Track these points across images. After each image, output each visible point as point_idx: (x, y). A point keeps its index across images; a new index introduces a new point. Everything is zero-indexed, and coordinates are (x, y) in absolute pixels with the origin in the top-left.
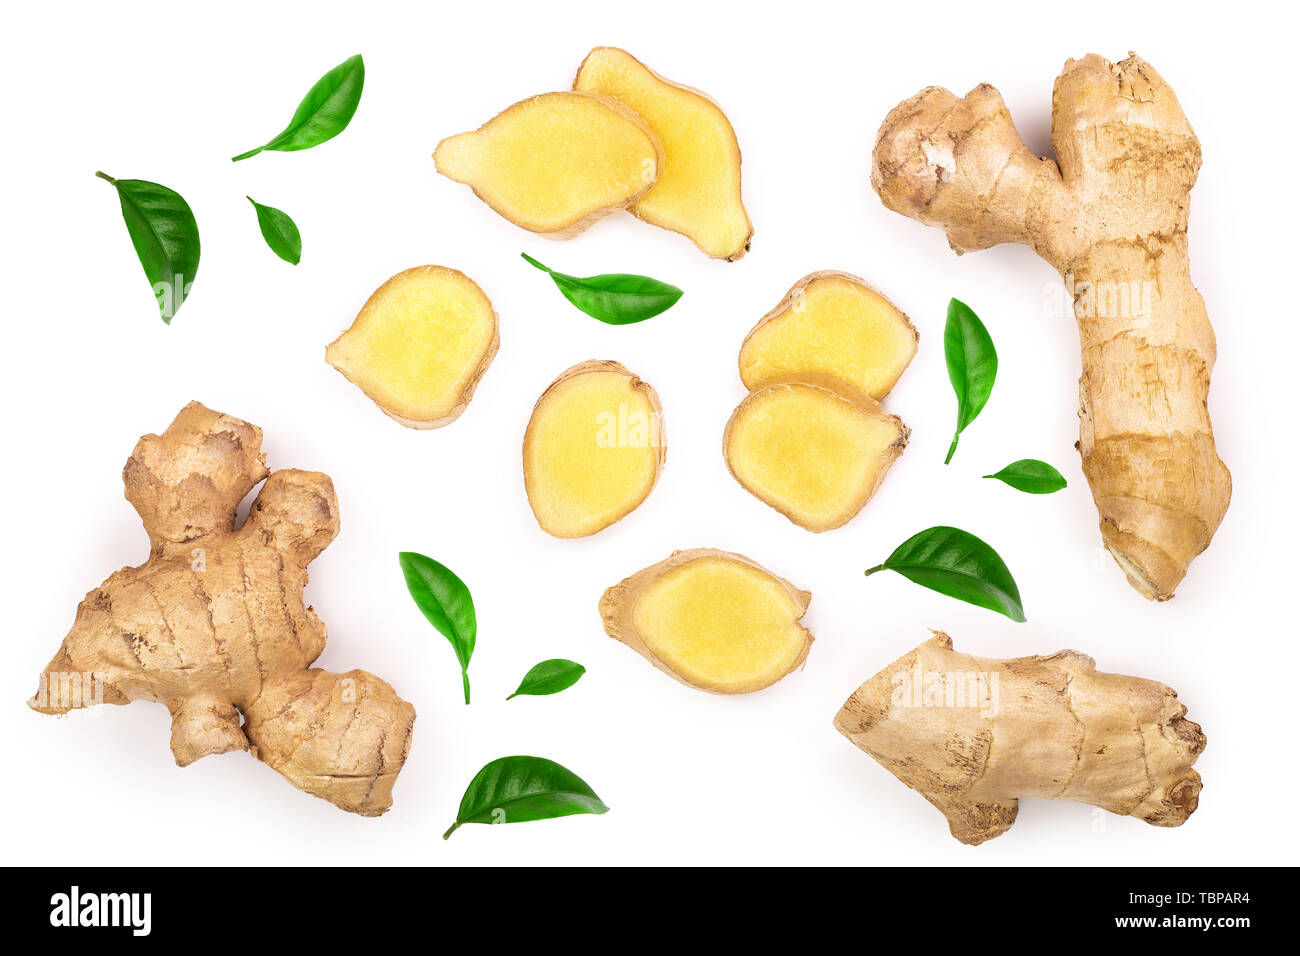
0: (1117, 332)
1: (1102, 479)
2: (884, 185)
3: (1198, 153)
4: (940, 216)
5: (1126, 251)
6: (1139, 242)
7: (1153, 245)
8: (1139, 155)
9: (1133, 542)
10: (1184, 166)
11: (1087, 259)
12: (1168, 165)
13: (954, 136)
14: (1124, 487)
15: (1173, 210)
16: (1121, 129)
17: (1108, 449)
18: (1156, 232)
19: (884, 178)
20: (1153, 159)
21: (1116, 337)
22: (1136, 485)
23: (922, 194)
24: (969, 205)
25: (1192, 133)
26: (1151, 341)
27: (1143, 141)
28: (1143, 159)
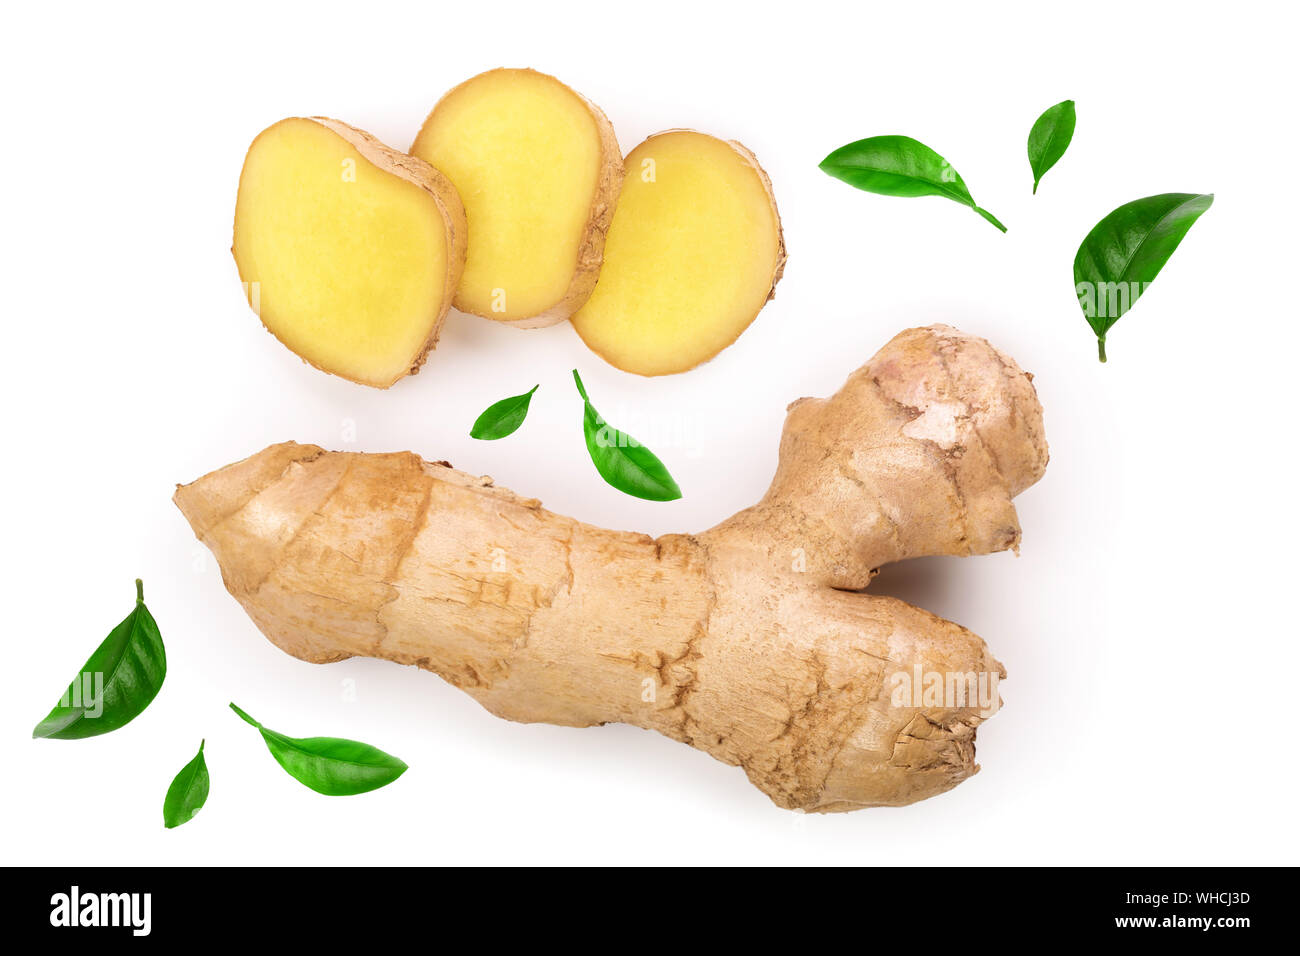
0: (577, 572)
1: (378, 468)
2: (931, 335)
3: (792, 803)
4: (848, 391)
5: (686, 631)
6: (689, 653)
7: (678, 672)
8: (817, 706)
9: (267, 473)
10: (777, 769)
11: (699, 572)
12: (788, 743)
13: (957, 454)
14: (350, 490)
15: (721, 726)
16: (865, 693)
17: (414, 491)
18: (697, 686)
19: (942, 338)
20: (804, 724)
21: (569, 567)
22: (344, 508)
23: (892, 377)
24: (846, 433)
25: (826, 806)
26: (542, 613)
27: (836, 719)
28: (809, 706)
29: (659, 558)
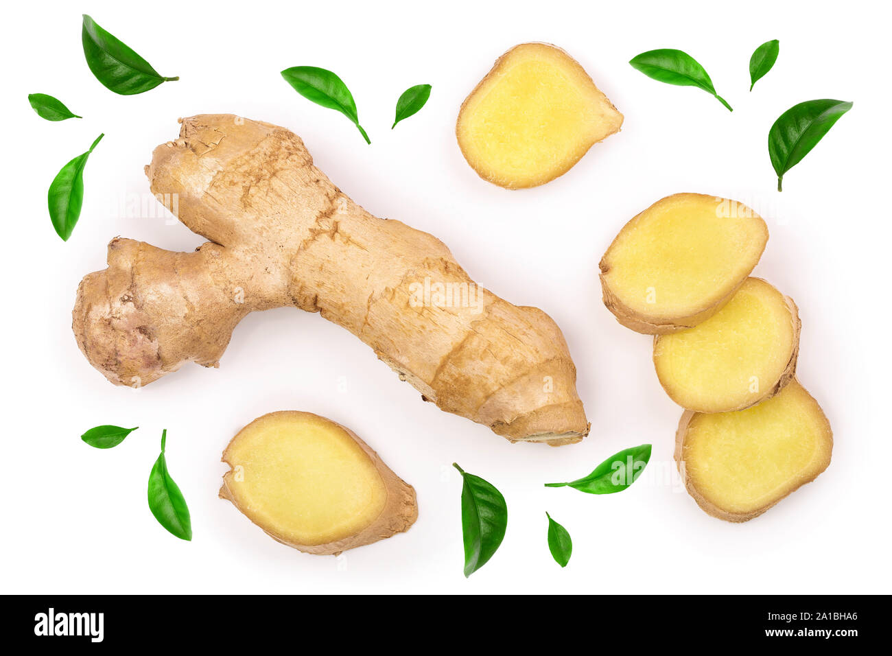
0: (365, 303)
1: (462, 404)
2: (121, 376)
3: (290, 135)
4: (177, 357)
5: (313, 247)
6: (315, 233)
7: (326, 225)
8: (253, 179)
9: (525, 422)
10: (290, 154)
11: (295, 280)
12: (278, 165)
13: (126, 298)
14: (481, 394)
15: (314, 188)
16: (224, 176)
17: (443, 382)
18: (318, 214)
19: (115, 372)
20: (265, 172)
21: (369, 307)
22: (486, 384)
23: (149, 357)
24: (185, 331)
25: (273, 127)
26: (392, 285)
27: (246, 168)
28: (259, 180)
29: (317, 297)
